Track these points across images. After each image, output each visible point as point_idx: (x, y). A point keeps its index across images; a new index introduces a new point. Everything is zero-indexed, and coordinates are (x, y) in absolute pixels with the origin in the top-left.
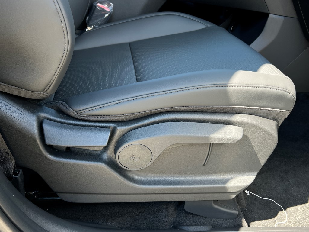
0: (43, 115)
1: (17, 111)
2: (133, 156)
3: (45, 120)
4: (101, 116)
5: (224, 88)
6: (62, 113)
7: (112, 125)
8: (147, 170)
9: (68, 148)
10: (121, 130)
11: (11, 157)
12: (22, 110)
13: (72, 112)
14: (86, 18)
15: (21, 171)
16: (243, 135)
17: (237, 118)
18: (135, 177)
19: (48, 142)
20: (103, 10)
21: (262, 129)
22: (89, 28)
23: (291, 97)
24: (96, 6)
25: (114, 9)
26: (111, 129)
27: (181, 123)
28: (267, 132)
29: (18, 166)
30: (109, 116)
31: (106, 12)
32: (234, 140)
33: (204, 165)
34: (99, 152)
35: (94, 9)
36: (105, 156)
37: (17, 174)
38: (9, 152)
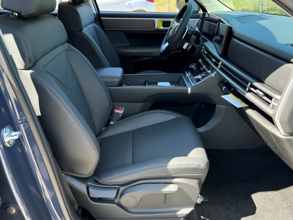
0: (89, 183)
1: (78, 183)
2: (128, 201)
3: (90, 186)
4: (112, 183)
5: (165, 168)
6: (96, 182)
7: (118, 187)
8: (135, 207)
9: (100, 198)
10: (122, 189)
11: (76, 203)
12: (80, 182)
13: (100, 181)
14: (110, 117)
15: (80, 209)
16: (178, 188)
17: (175, 180)
18: (131, 210)
19: (91, 196)
20: (118, 113)
21: (189, 185)
22: (112, 123)
23: (203, 168)
24: (114, 112)
25: (124, 111)
26: (117, 188)
27: (149, 184)
28: (192, 186)
29: (79, 207)
30: (117, 182)
31: (120, 114)
32: (173, 191)
33: (164, 203)
34: (113, 199)
35: (114, 114)
36: (116, 201)
37: (78, 211)
38: (76, 201)
